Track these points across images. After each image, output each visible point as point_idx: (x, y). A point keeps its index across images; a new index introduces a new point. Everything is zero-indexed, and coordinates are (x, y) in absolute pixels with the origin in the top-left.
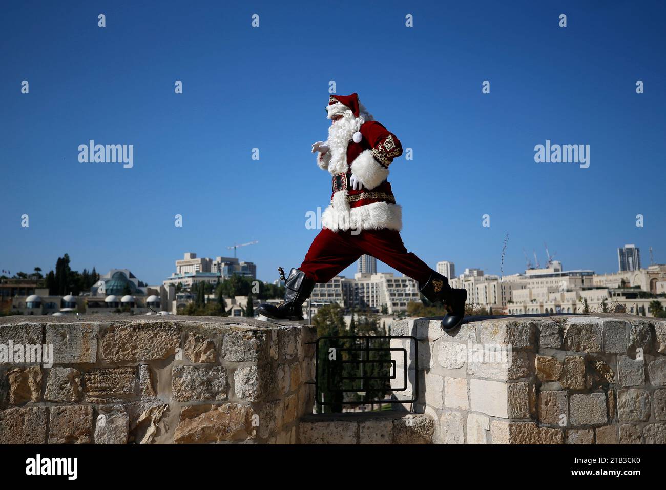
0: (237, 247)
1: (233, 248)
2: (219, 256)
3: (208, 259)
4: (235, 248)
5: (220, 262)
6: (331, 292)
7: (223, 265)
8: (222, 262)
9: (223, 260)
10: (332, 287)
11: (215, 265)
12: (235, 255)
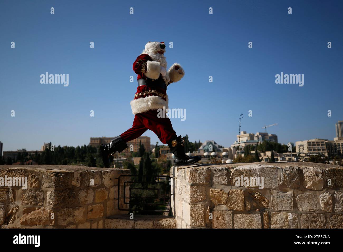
0: (267, 127)
1: (265, 128)
2: (258, 132)
3: (252, 134)
4: (266, 127)
5: (258, 135)
6: (320, 148)
7: (260, 136)
8: (259, 135)
9: (260, 134)
10: (320, 145)
11: (256, 136)
12: (266, 131)
